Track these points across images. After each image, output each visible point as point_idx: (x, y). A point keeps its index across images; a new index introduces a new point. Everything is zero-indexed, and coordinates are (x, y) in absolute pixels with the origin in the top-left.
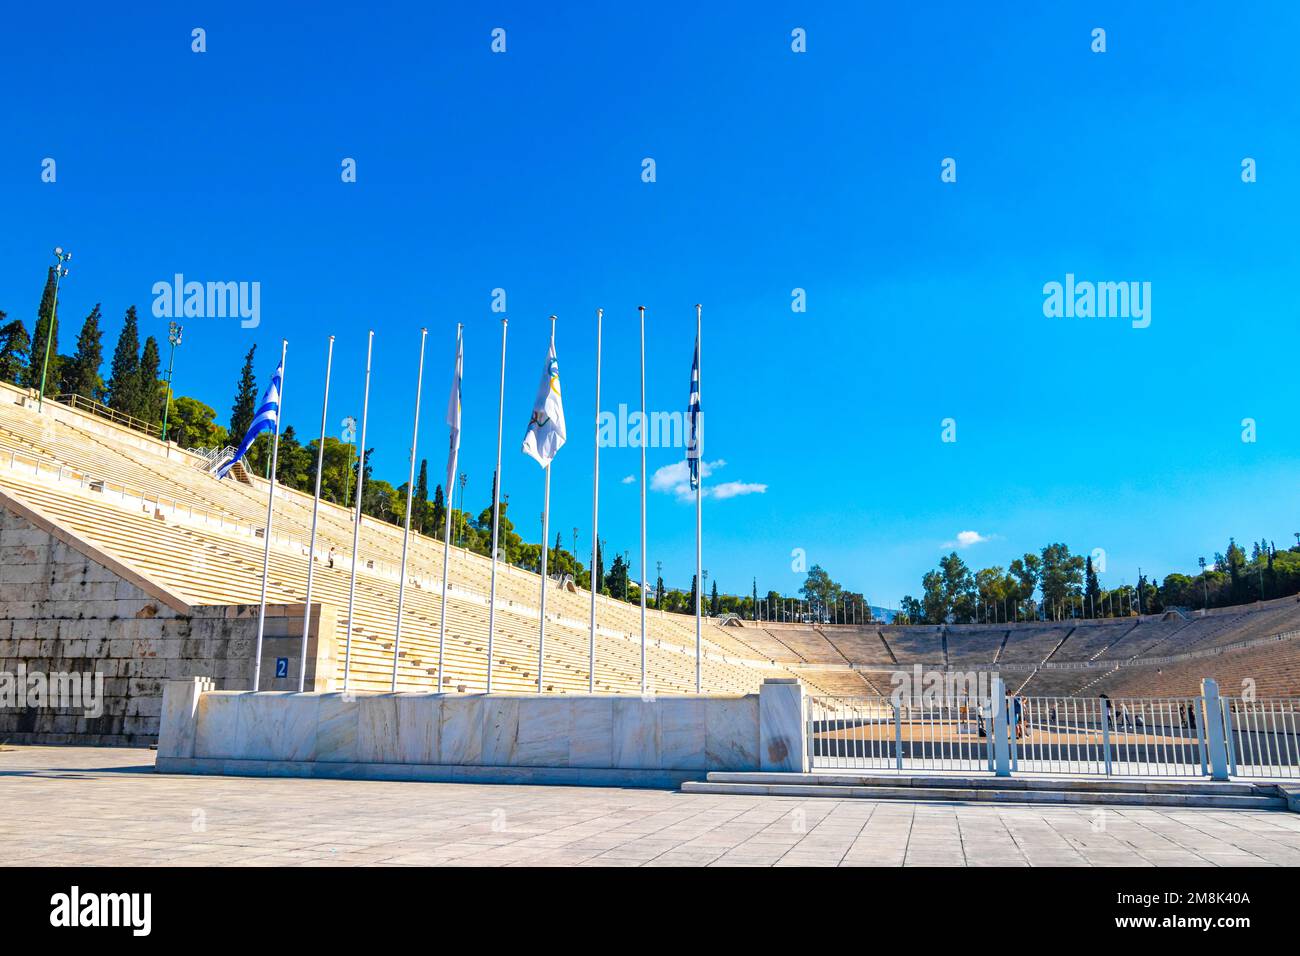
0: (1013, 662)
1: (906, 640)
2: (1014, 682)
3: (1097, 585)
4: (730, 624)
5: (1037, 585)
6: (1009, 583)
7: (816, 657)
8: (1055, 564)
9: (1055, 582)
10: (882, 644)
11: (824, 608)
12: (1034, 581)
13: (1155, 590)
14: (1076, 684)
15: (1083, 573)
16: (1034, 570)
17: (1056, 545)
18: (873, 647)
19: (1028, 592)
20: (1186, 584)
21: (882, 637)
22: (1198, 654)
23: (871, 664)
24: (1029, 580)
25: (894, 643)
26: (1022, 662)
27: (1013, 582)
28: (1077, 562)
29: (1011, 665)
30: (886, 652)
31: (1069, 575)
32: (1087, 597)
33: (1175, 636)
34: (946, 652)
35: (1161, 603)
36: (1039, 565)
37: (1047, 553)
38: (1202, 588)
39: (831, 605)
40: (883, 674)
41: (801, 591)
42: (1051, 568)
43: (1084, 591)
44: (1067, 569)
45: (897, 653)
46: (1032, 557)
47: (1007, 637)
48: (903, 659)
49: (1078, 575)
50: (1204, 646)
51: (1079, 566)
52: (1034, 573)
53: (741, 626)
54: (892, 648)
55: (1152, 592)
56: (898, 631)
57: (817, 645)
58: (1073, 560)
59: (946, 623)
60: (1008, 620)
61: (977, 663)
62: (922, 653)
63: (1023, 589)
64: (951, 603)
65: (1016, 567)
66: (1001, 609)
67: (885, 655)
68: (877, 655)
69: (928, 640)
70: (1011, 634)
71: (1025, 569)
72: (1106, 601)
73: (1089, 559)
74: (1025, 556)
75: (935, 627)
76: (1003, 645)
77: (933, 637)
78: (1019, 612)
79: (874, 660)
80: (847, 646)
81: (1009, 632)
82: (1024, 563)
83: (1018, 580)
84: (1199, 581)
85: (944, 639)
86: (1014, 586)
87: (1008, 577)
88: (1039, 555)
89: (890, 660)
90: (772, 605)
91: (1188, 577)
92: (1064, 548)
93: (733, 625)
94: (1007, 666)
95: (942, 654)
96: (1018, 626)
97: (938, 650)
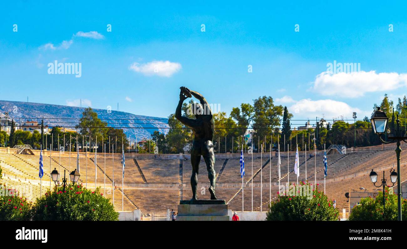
0: (228, 182)
1: (155, 165)
2: (226, 196)
3: (290, 127)
4: (25, 153)
5: (250, 126)
6: (229, 123)
7: (88, 178)
8: (262, 112)
9: (261, 124)
10: (136, 168)
11: (94, 140)
12: (247, 123)
13: (326, 131)
14: (266, 198)
15: (281, 118)
16: (248, 114)
17: (264, 98)
18: (130, 170)
19: (243, 130)
20: (345, 129)
21: (136, 163)
22: (338, 179)
23: (128, 183)
24: (243, 122)
25: (146, 168)
26: (234, 182)
27: (233, 123)
28: (278, 110)
29: (226, 184)
30: (139, 174)
31: (271, 120)
32: (282, 135)
33: (331, 166)
34: (181, 174)
35: (330, 142)
36: (252, 111)
37: (258, 103)
38: (354, 133)
39: (99, 138)
40: (137, 191)
41: (77, 127)
42: (260, 114)
43: (280, 131)
44: (270, 115)
45: (147, 174)
46: (247, 106)
47: (225, 163)
48: (151, 179)
49: (278, 120)
50: (344, 174)
51: (279, 113)
52: (247, 117)
53: (32, 154)
54: (143, 171)
55: (324, 133)
56: (149, 159)
57: (89, 169)
58: (276, 108)
59: (183, 152)
60: (228, 151)
61: (202, 183)
62: (165, 176)
63: (240, 128)
64: (187, 137)
65: (235, 112)
66: (223, 143)
67: (137, 177)
68: (132, 176)
69: (170, 165)
70: (228, 162)
71: (241, 114)
72: (294, 139)
73: (286, 108)
74: (242, 104)
75: (175, 156)
76: (222, 170)
77: (173, 163)
78: (236, 145)
79: (130, 180)
80: (110, 170)
81: (227, 160)
82: (241, 110)
83: (236, 122)
84: (353, 127)
85: (181, 166)
86: (233, 127)
87: (229, 120)
88: (252, 104)
89: (141, 180)
90: (55, 138)
91: (347, 124)
92: (270, 100)
93: (26, 154)
94: (223, 185)
95: (178, 176)
96: (233, 155)
97: (175, 173)
